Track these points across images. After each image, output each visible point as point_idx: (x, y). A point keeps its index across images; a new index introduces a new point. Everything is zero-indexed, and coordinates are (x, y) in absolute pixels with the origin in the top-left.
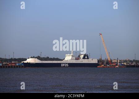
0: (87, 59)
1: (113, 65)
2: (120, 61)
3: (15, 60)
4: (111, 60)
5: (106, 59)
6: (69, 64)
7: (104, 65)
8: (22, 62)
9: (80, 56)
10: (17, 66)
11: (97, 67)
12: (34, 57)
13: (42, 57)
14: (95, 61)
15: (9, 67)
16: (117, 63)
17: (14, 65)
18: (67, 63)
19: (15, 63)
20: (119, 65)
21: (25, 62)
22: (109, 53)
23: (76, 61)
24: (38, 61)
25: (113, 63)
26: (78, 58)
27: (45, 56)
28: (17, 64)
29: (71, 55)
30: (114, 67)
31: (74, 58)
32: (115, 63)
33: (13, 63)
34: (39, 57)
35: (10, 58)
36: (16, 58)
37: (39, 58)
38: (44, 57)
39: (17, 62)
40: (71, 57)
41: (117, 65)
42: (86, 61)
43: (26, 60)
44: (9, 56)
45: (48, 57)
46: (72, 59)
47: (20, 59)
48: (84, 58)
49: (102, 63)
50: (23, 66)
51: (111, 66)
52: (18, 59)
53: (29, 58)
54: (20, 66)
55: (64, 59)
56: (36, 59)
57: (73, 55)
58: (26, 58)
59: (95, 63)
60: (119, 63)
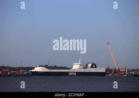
0: (95, 67)
1: (121, 74)
2: (128, 70)
3: (23, 68)
4: (119, 70)
5: (114, 68)
6: (77, 73)
7: (112, 74)
8: (30, 71)
9: (87, 65)
10: (25, 75)
11: (105, 76)
12: (41, 66)
13: (50, 66)
14: (103, 70)
15: (17, 75)
16: (125, 72)
17: (22, 73)
18: (74, 72)
19: (23, 72)
20: (127, 74)
21: (33, 71)
22: (117, 62)
23: (84, 69)
24: (45, 70)
25: (121, 72)
26: (86, 67)
27: (53, 64)
28: (25, 73)
29: (79, 64)
30: (122, 76)
31: (82, 67)
32: (123, 72)
33: (21, 72)
34: (47, 65)
35: (18, 67)
36: (24, 67)
37: (46, 67)
38: (52, 66)
39: (25, 71)
40: (79, 66)
41: (125, 74)
42: (93, 70)
43: (34, 68)
44: (17, 64)
45: (56, 66)
46: (79, 68)
47: (28, 68)
48: (92, 67)
49: (110, 72)
50: (30, 75)
51: (119, 75)
52: (26, 67)
53: (37, 67)
54: (27, 75)
55: (72, 68)
56: (44, 68)
57: (81, 64)
58: (34, 67)
59: (103, 72)
60: (127, 72)
